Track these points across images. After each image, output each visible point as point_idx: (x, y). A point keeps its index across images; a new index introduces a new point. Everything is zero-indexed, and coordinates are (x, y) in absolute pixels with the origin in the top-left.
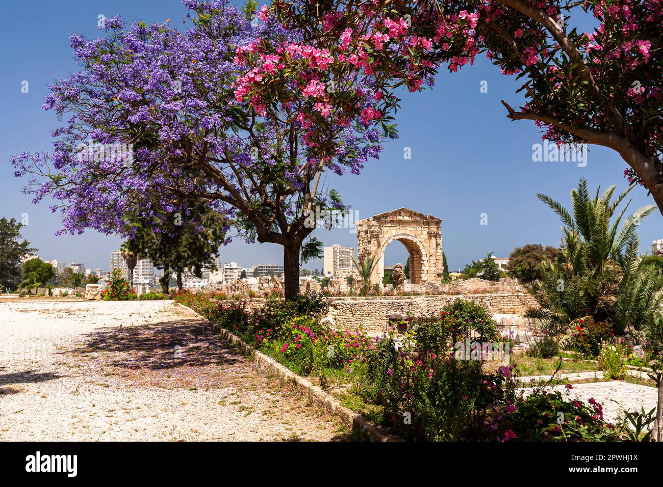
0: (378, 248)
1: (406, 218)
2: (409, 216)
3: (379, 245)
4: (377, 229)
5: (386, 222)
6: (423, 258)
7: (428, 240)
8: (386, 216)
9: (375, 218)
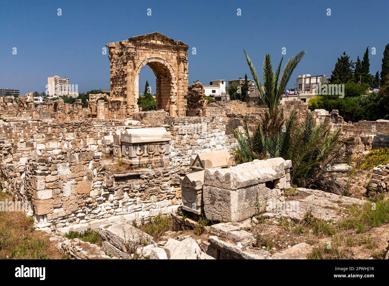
0: (134, 69)
1: (159, 43)
2: (161, 41)
3: (135, 67)
4: (133, 51)
5: (141, 45)
6: (173, 81)
7: (177, 65)
8: (141, 38)
9: (131, 40)
